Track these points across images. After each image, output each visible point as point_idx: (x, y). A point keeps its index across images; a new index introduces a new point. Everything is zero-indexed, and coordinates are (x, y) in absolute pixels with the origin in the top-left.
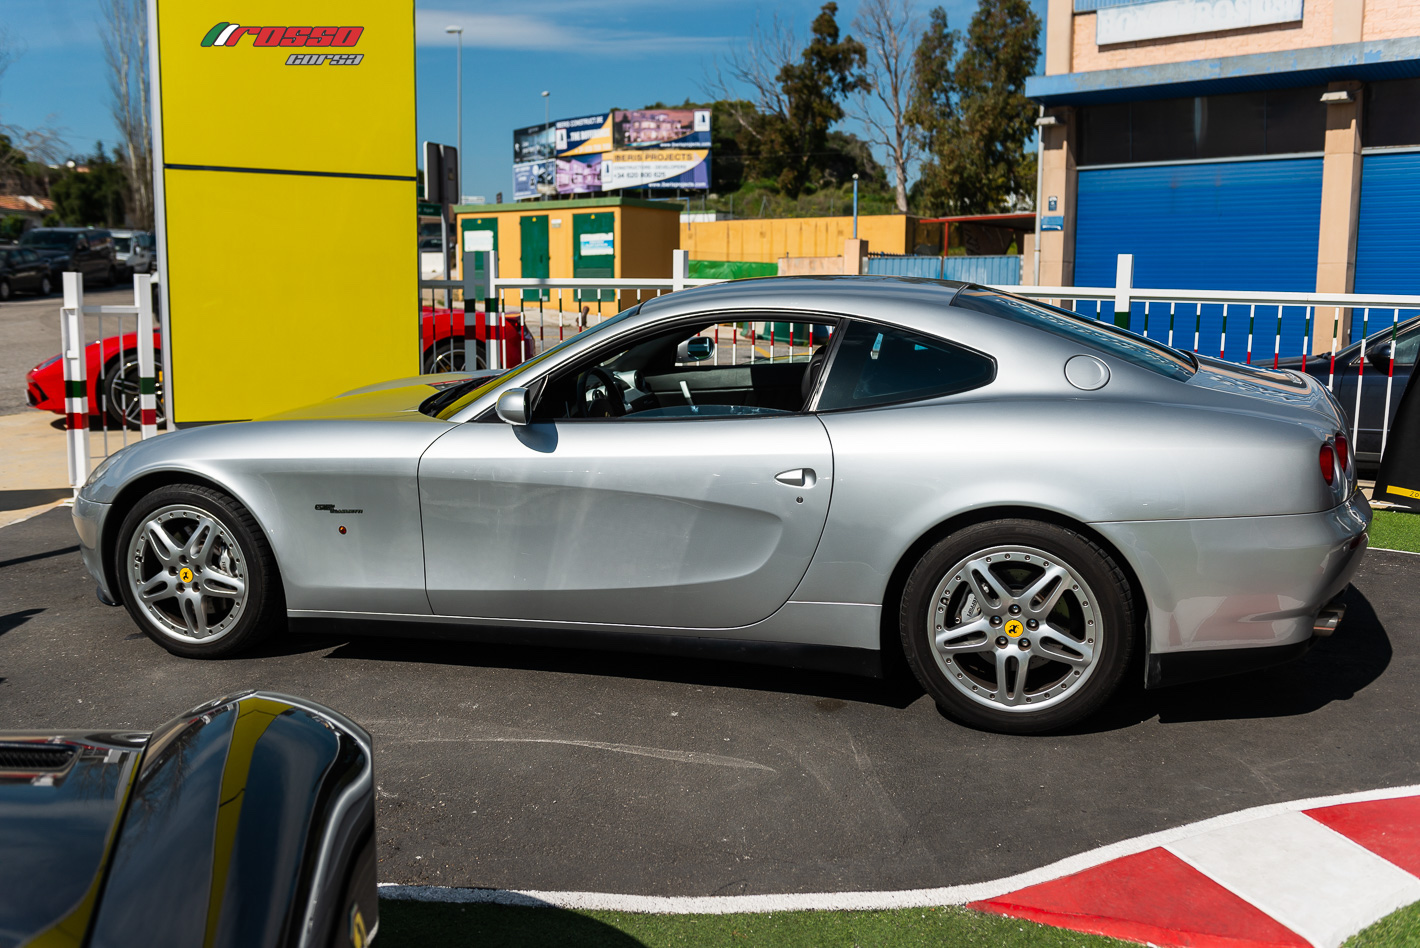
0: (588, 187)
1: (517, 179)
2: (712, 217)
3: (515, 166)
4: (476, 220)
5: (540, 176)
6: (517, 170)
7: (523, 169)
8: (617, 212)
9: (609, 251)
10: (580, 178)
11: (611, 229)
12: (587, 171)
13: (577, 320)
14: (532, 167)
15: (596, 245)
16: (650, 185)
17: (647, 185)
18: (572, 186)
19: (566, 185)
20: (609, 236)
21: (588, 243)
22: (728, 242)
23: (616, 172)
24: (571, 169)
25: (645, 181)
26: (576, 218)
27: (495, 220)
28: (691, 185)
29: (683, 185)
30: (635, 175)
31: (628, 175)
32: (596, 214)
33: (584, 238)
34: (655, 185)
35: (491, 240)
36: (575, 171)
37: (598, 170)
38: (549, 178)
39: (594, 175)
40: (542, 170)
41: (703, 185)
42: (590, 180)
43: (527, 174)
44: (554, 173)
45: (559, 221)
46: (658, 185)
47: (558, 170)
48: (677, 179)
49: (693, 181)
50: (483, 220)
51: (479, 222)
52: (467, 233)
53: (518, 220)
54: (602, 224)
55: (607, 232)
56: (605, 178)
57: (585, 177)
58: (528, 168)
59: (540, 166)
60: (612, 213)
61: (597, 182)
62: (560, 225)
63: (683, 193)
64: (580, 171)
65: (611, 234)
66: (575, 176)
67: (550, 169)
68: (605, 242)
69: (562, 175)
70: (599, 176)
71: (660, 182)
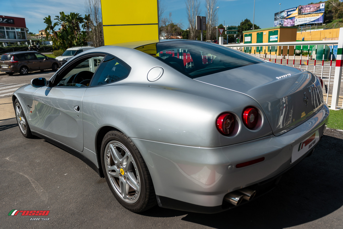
0: (291, 25)
1: (275, 25)
2: (322, 30)
3: (275, 22)
4: (247, 34)
5: (280, 23)
6: (275, 23)
7: (276, 22)
8: (279, 30)
9: (277, 39)
10: (289, 23)
11: (277, 34)
12: (291, 21)
13: (264, 56)
14: (278, 21)
15: (273, 38)
16: (307, 23)
17: (306, 23)
18: (288, 25)
19: (286, 25)
20: (277, 36)
21: (272, 38)
22: (320, 36)
23: (298, 21)
24: (287, 21)
25: (305, 22)
26: (269, 32)
27: (251, 34)
28: (318, 22)
29: (316, 22)
30: (303, 21)
31: (301, 21)
32: (274, 31)
33: (271, 37)
34: (308, 23)
35: (250, 39)
36: (288, 22)
37: (294, 21)
38: (282, 24)
39: (293, 22)
40: (281, 22)
41: (321, 22)
42: (292, 23)
43: (277, 23)
44: (283, 22)
45: (265, 33)
46: (309, 23)
47: (284, 22)
48: (314, 21)
49: (319, 21)
50: (249, 34)
51: (248, 35)
52: (245, 37)
53: (256, 34)
54: (275, 33)
55: (276, 35)
56: (295, 23)
57: (291, 23)
58: (277, 22)
59: (280, 21)
60: (278, 30)
61: (293, 24)
62: (265, 34)
63: (316, 24)
64: (289, 21)
65: (277, 35)
66: (288, 23)
67: (282, 22)
68: (276, 37)
69: (285, 23)
70: (294, 22)
71: (310, 22)
